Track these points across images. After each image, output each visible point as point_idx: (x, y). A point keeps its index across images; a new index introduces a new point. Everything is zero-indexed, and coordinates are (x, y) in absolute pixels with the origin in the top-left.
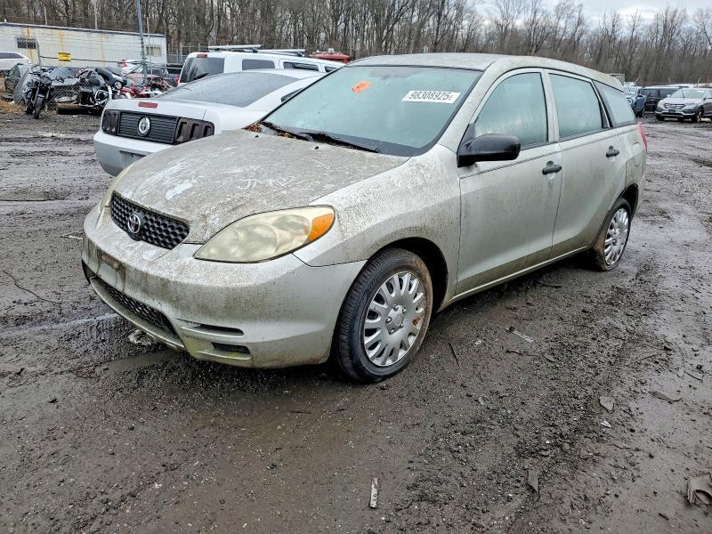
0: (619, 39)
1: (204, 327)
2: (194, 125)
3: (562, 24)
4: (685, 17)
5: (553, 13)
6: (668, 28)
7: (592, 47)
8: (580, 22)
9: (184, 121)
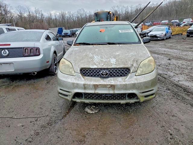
0: (53, 19)
1: (143, 93)
2: (31, 49)
3: (38, 15)
4: (66, 14)
5: (34, 12)
6: (63, 16)
7: (46, 21)
8: (42, 15)
9: (26, 48)
